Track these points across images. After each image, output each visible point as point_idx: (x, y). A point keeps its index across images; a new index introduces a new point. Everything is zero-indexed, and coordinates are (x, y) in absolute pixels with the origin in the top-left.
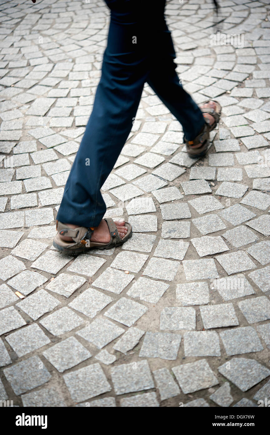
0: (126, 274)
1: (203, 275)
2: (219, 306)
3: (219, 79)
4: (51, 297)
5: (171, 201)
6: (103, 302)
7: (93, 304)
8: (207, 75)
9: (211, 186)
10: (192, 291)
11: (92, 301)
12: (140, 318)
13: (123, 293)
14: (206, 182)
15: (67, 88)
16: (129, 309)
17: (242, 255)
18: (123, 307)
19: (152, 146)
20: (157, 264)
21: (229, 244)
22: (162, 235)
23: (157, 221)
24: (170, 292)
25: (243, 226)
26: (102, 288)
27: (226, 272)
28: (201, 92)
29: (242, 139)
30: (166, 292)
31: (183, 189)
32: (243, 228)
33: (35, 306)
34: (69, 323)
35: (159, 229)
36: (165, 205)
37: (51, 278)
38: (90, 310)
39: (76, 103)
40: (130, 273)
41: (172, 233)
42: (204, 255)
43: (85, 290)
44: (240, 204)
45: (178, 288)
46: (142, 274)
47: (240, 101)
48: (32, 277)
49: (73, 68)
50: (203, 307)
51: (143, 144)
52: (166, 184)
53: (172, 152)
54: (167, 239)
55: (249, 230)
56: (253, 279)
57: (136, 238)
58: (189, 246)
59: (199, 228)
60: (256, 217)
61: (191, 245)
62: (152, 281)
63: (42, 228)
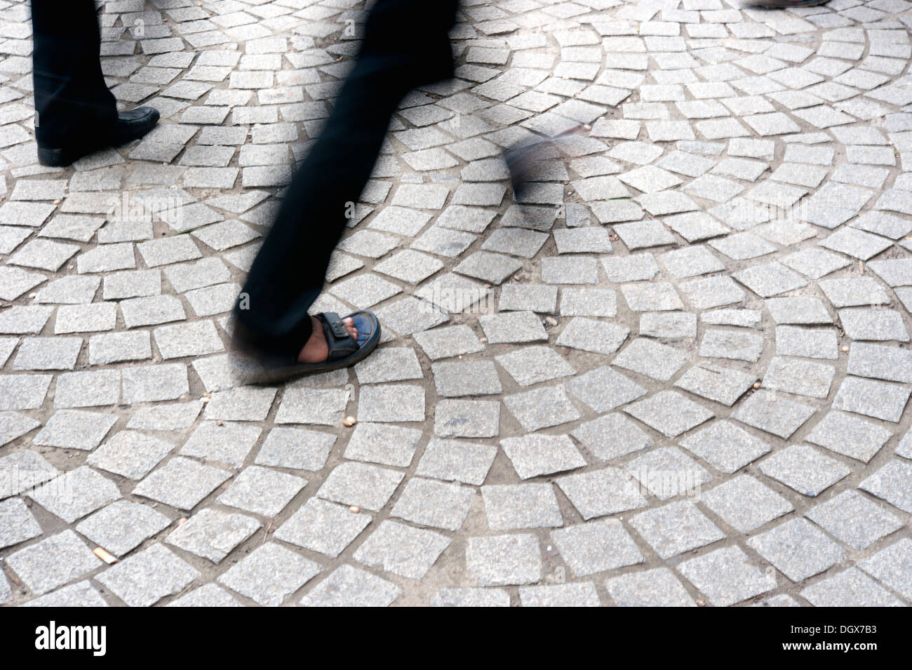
0: (352, 512)
1: (528, 518)
3: (567, 98)
4: (177, 562)
5: (457, 356)
6: (300, 573)
7: (275, 578)
8: (540, 88)
9: (547, 325)
10: (502, 554)
11: (274, 570)
13: (344, 556)
14: (535, 316)
17: (616, 476)
18: (344, 586)
20: (424, 492)
21: (586, 453)
22: (436, 430)
23: (423, 399)
24: (452, 554)
25: (618, 415)
26: (298, 542)
27: (580, 514)
29: (615, 227)
30: (442, 554)
31: (484, 330)
32: (619, 418)
33: (140, 580)
35: (429, 417)
36: (443, 364)
37: (178, 519)
38: (269, 592)
39: (244, 137)
40: (362, 511)
41: (458, 425)
42: (529, 476)
43: (257, 546)
44: (612, 366)
45: (471, 547)
46: (388, 513)
47: (611, 147)
48: (134, 514)
49: (239, 63)
50: (527, 589)
51: (395, 230)
52: (445, 318)
53: (459, 251)
54: (447, 437)
55: (631, 424)
56: (639, 530)
57: (377, 435)
58: (497, 454)
59: (518, 416)
60: (647, 396)
61: (501, 453)
62: (412, 530)
63: (160, 407)
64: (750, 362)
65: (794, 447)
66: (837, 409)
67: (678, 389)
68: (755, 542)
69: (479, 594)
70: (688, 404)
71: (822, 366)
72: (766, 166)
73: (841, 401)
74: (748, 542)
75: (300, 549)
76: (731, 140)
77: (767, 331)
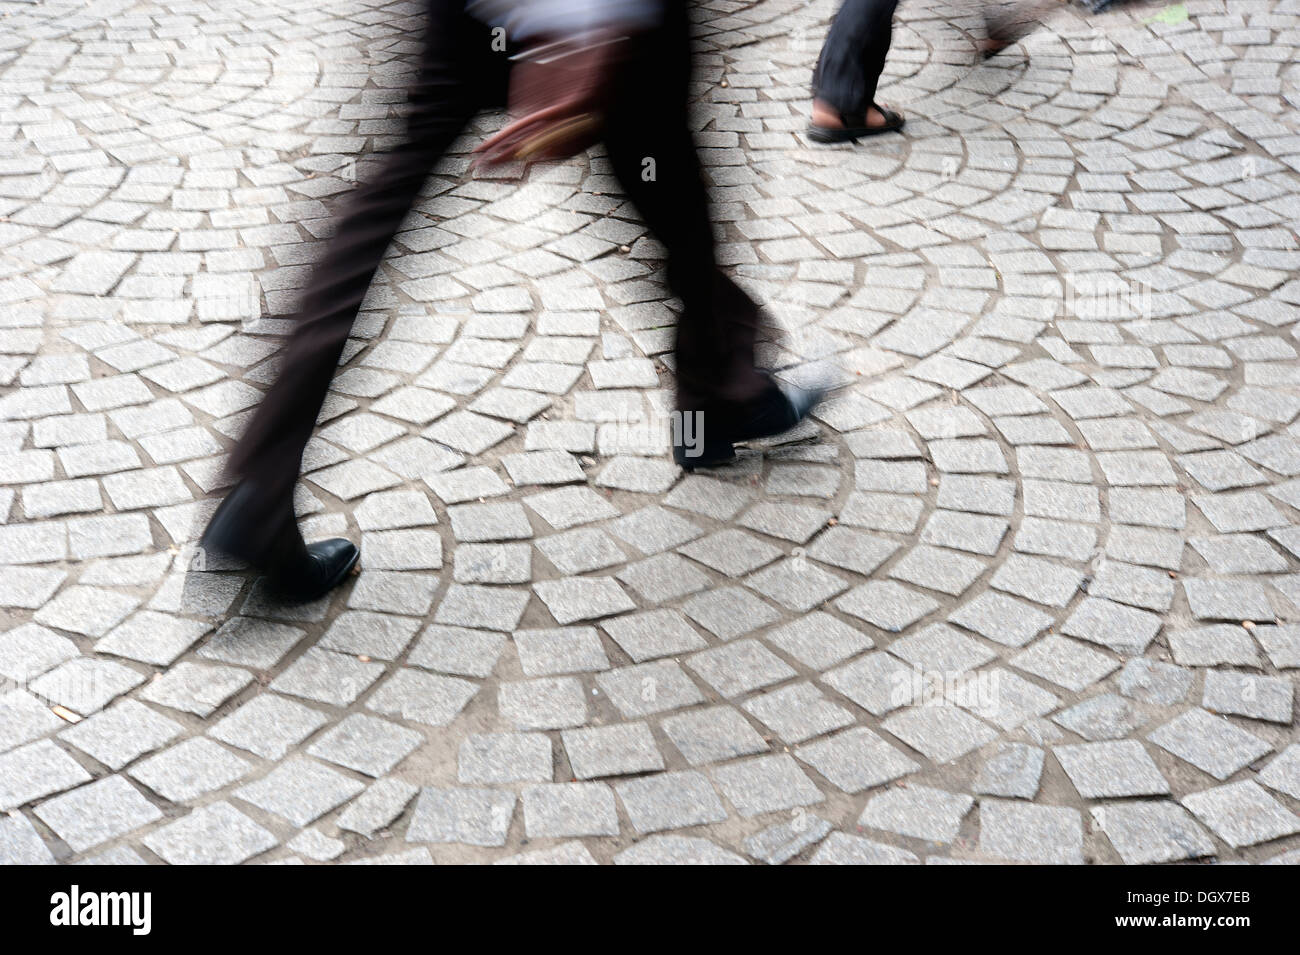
0: (362, 661)
1: (569, 663)
2: (612, 729)
3: (600, 216)
4: (155, 717)
5: (477, 500)
6: (304, 723)
7: (275, 729)
8: (567, 205)
9: (583, 466)
10: (540, 698)
11: (273, 721)
12: (405, 758)
13: (355, 705)
14: (570, 455)
15: (170, 229)
16: (376, 738)
17: (670, 618)
18: (358, 734)
19: (420, 373)
20: (446, 640)
21: (633, 594)
22: (456, 576)
23: (439, 545)
24: (482, 701)
25: (671, 556)
26: (299, 693)
27: (630, 657)
28: (551, 247)
29: (664, 358)
30: (470, 701)
31: (509, 471)
32: (672, 560)
33: (114, 737)
34: (210, 772)
35: (448, 563)
36: (462, 508)
37: (153, 675)
38: (269, 743)
39: (196, 266)
40: (373, 660)
41: (483, 571)
42: (570, 621)
43: (250, 698)
44: (663, 506)
45: (503, 693)
46: (405, 662)
47: (654, 269)
48: (98, 671)
49: (183, 180)
50: (570, 732)
51: (394, 367)
52: (461, 460)
53: (474, 388)
54: (471, 583)
55: (686, 564)
56: (699, 671)
57: (386, 583)
58: (530, 601)
59: (553, 560)
60: (706, 535)
61: (534, 598)
62: (433, 678)
63: (120, 561)
64: (825, 499)
65: (875, 584)
66: (925, 543)
67: (741, 527)
68: (831, 678)
69: (516, 739)
70: (753, 542)
71: (908, 500)
72: (843, 290)
73: (929, 535)
74: (823, 679)
75: (302, 700)
76: (801, 264)
77: (846, 466)
